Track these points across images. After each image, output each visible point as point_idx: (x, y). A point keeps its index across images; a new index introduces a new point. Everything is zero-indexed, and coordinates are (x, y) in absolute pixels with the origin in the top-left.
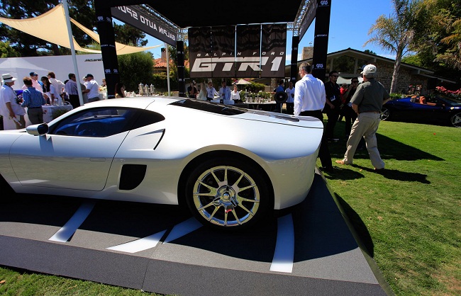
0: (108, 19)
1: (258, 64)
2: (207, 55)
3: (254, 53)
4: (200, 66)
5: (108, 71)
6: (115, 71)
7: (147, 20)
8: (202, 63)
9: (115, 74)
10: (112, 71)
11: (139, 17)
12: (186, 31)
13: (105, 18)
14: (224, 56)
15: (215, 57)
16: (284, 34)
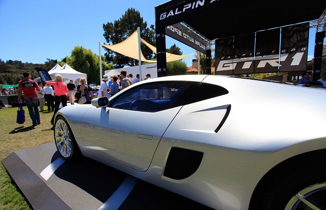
0: (163, 35)
1: (277, 60)
2: (229, 57)
3: (273, 52)
4: (223, 67)
5: (160, 70)
6: (164, 69)
7: (188, 36)
8: (224, 64)
9: (164, 72)
10: (162, 70)
11: (182, 34)
12: (213, 42)
13: (161, 35)
14: (244, 57)
15: (236, 58)
16: (306, 33)
